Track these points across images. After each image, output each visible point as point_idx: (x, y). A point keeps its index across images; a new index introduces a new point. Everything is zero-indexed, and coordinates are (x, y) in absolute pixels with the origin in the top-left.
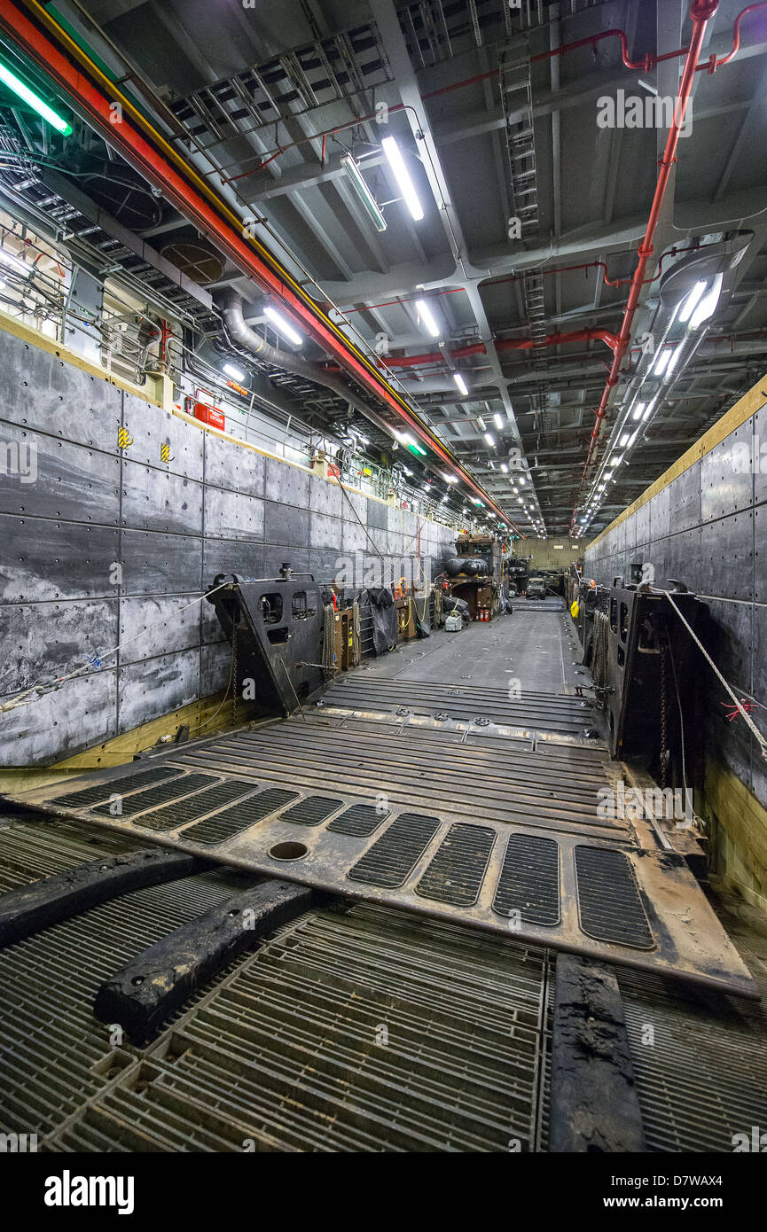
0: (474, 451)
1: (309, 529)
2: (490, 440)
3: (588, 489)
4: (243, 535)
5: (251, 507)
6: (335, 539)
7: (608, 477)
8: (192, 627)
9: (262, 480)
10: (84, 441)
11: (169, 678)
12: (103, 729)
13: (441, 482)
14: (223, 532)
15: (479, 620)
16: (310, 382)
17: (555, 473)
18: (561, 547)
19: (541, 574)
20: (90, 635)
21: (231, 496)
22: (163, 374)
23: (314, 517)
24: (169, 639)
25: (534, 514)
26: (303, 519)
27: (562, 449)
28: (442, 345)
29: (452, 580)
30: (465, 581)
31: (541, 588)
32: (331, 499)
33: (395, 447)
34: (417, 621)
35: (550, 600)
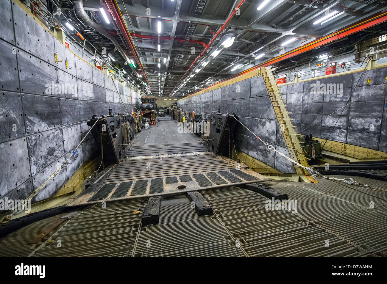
0: (151, 68)
1: (105, 95)
2: (159, 66)
3: (181, 83)
4: (89, 98)
5: (90, 87)
6: (112, 99)
7: (188, 80)
8: (79, 136)
9: (92, 76)
10: (46, 60)
11: (76, 157)
12: (64, 179)
13: (135, 77)
14: (83, 98)
15: (152, 124)
16: (101, 35)
17: (173, 77)
18: (166, 99)
19: (162, 108)
20: (57, 143)
21: (84, 82)
22: (62, 29)
23: (106, 90)
24: (75, 142)
25: (161, 89)
26: (103, 91)
27: (178, 70)
28: (159, 35)
29: (144, 112)
30: (148, 112)
31: (163, 113)
32: (110, 83)
33: (126, 64)
34: (138, 127)
35: (166, 117)
